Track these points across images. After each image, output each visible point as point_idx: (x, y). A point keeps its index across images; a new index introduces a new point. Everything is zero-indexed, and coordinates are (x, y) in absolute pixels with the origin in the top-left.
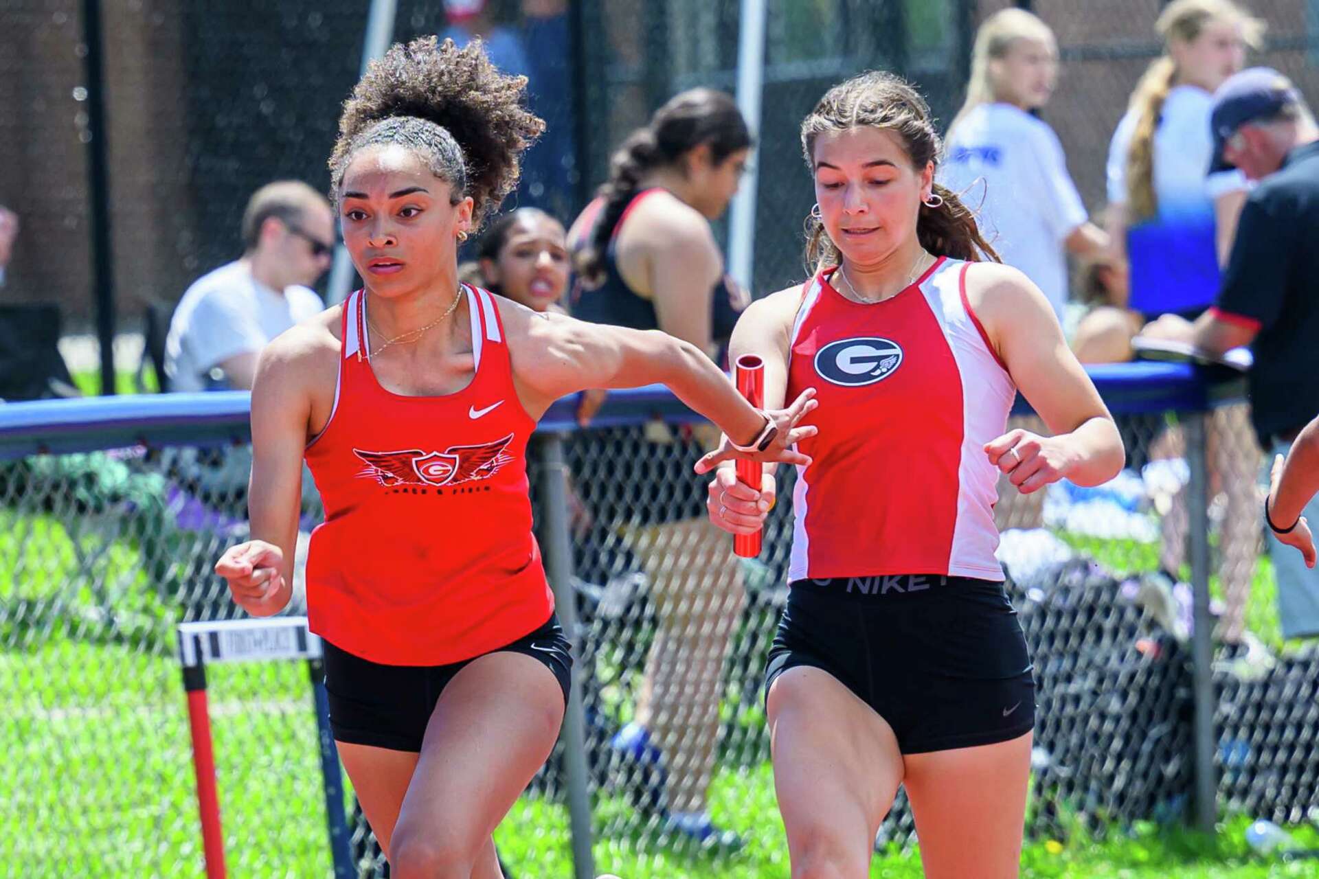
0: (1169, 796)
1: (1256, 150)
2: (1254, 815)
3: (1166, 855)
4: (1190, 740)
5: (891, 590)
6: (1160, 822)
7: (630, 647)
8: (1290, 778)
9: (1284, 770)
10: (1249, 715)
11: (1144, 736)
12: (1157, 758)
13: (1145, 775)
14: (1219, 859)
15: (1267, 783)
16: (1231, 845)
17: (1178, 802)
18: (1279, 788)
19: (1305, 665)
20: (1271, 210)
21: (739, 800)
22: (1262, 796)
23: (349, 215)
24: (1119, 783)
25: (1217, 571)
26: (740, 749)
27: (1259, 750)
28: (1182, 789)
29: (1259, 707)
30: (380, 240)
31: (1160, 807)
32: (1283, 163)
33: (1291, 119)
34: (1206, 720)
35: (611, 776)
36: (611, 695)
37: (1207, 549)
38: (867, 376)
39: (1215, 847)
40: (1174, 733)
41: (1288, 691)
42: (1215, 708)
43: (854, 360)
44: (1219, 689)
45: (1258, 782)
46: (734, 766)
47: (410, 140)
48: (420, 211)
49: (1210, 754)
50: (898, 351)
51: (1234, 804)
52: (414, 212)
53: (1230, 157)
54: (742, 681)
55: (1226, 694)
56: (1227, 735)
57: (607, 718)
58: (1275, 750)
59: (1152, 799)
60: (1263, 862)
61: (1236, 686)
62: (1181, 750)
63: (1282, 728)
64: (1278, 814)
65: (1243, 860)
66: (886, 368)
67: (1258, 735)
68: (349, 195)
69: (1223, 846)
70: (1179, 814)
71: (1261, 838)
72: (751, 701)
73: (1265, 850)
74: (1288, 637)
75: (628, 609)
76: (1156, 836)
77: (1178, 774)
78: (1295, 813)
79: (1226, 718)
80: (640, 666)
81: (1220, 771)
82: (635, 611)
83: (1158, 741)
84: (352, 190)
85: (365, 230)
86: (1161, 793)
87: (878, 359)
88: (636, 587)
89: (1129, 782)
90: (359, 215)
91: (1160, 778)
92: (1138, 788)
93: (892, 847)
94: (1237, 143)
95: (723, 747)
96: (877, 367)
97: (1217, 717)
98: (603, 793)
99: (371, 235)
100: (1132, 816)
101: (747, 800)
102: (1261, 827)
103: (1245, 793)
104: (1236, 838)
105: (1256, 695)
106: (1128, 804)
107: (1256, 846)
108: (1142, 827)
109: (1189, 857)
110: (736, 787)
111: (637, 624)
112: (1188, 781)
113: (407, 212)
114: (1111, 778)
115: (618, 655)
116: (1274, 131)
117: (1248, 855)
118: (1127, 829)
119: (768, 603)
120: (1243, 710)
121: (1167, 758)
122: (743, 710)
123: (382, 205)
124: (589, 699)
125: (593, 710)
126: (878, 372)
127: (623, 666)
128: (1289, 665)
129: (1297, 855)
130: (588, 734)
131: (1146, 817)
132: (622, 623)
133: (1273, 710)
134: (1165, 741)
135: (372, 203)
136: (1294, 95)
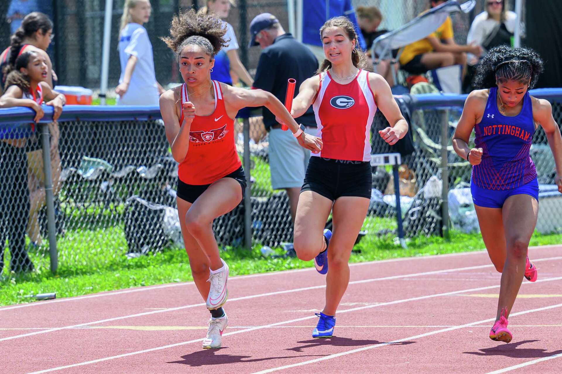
0: (237, 238)
1: (265, 38)
2: (263, 244)
3: (236, 256)
4: (244, 220)
5: (350, 163)
6: (234, 246)
7: (69, 190)
8: (274, 233)
9: (273, 230)
10: (262, 213)
11: (229, 220)
12: (233, 226)
13: (229, 232)
14: (252, 258)
15: (267, 234)
16: (256, 253)
17: (240, 240)
18: (271, 235)
19: (280, 197)
20: (270, 56)
21: (103, 238)
22: (266, 238)
23: (182, 63)
24: (221, 234)
25: (253, 168)
26: (103, 222)
27: (265, 224)
28: (241, 236)
29: (265, 211)
30: (191, 71)
31: (234, 241)
32: (274, 42)
33: (276, 28)
34: (248, 214)
35: (64, 230)
36: (63, 205)
37: (249, 161)
38: (345, 106)
39: (251, 254)
40: (238, 218)
41: (274, 206)
42: (252, 211)
43: (341, 102)
44: (253, 205)
45: (265, 234)
46: (101, 228)
47: (200, 44)
48: (202, 64)
49: (250, 225)
50: (353, 101)
51: (257, 241)
52: (201, 64)
53: (257, 41)
54: (104, 201)
55: (255, 206)
56: (255, 219)
57: (62, 213)
58: (270, 224)
59: (231, 239)
60: (266, 259)
61: (258, 204)
62: (240, 224)
63: (272, 217)
64: (271, 244)
65: (260, 258)
66: (350, 105)
67: (265, 219)
68: (183, 58)
69: (254, 253)
70: (240, 244)
71: (265, 251)
72: (107, 208)
73: (267, 255)
74: (274, 189)
75: (68, 179)
76: (233, 250)
77: (240, 230)
78: (276, 244)
79: (255, 214)
80: (72, 196)
81: (253, 230)
82: (71, 179)
83: (233, 220)
84: (183, 56)
85: (187, 68)
86: (234, 237)
87: (348, 102)
88: (71, 171)
89: (224, 233)
90: (185, 64)
91: (234, 232)
92: (227, 235)
93: (151, 253)
94: (259, 36)
95: (98, 222)
96: (348, 104)
97: (252, 214)
98: (60, 236)
99: (188, 70)
100: (225, 244)
101: (106, 238)
102: (265, 248)
103: (260, 237)
104: (258, 251)
105: (264, 207)
106: (224, 240)
107: (263, 253)
108: (228, 247)
109: (243, 257)
110: (101, 234)
111: (71, 183)
112: (243, 233)
113: (199, 64)
114: (219, 232)
115: (65, 193)
116: (270, 32)
117: (261, 256)
118: (223, 248)
119: (113, 177)
120: (260, 212)
121: (236, 226)
122: (104, 210)
123: (192, 61)
124: (56, 206)
125: (57, 210)
126: (347, 106)
127: (67, 196)
128: (275, 198)
129: (276, 257)
130: (56, 218)
131: (229, 245)
132: (66, 183)
133: (269, 212)
134: (236, 220)
135: (189, 60)
136: (277, 20)
